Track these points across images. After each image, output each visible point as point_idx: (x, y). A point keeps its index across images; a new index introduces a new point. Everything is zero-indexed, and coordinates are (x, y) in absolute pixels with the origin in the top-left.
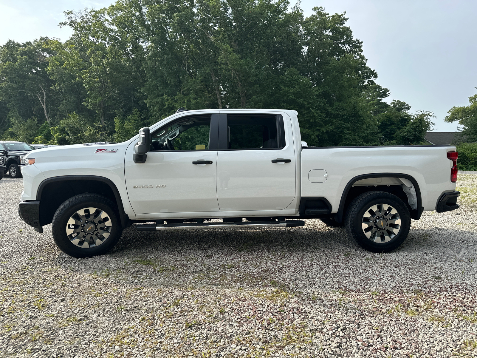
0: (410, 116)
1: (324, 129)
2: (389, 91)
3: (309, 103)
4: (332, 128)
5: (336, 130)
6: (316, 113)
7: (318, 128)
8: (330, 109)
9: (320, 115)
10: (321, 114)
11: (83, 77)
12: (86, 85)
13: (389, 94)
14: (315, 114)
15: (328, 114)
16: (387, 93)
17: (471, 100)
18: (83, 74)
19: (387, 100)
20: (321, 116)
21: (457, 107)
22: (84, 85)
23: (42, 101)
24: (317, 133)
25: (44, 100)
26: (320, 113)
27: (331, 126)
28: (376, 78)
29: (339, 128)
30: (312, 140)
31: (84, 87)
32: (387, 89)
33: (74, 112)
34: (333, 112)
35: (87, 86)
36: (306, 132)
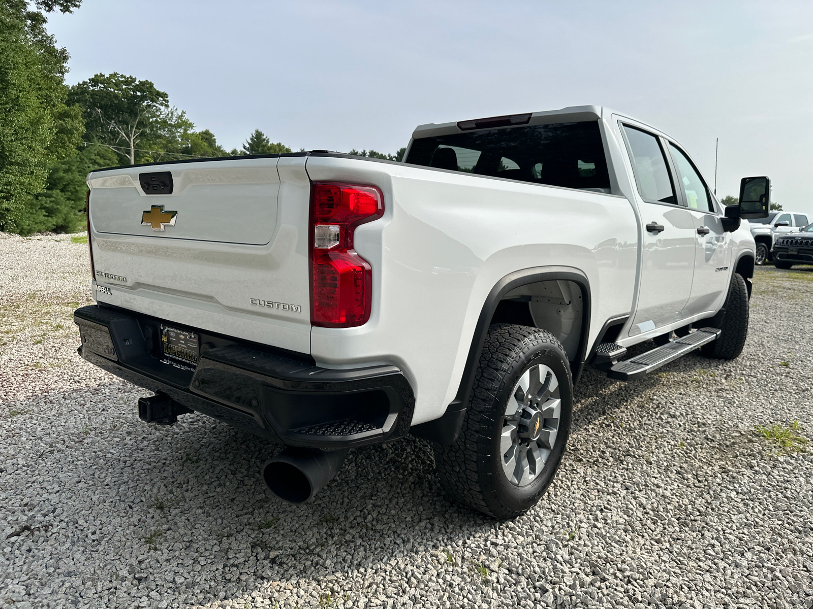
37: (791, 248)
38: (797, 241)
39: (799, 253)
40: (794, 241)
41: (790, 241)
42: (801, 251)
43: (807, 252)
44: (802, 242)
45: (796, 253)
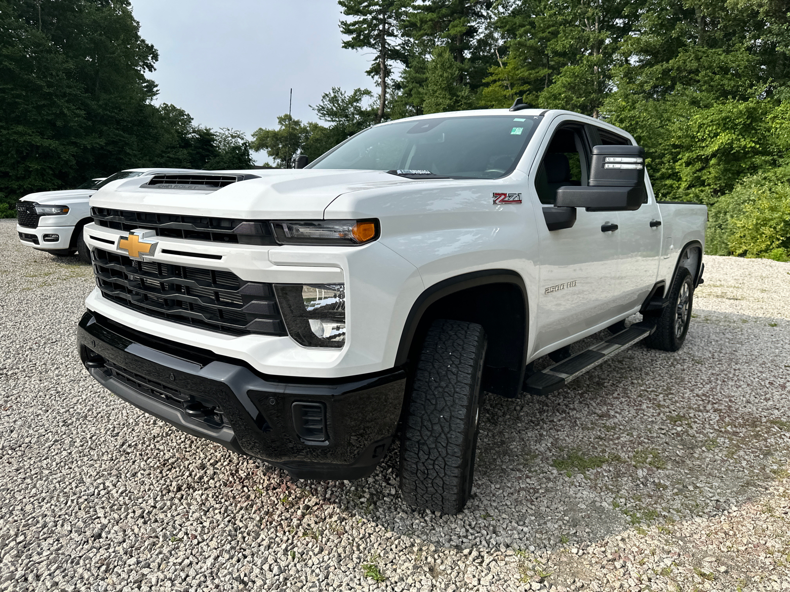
0: (214, 135)
1: (87, 142)
2: (157, 86)
3: (50, 85)
4: (102, 142)
5: (109, 148)
6: (68, 108)
7: (73, 139)
8: (93, 104)
9: (75, 113)
10: (78, 111)
13: (157, 91)
14: (66, 111)
15: (90, 115)
16: (155, 89)
17: (280, 122)
19: (157, 102)
20: (78, 116)
21: (264, 129)
24: (73, 149)
26: (77, 109)
27: (100, 137)
28: (157, 60)
29: (114, 143)
30: (62, 163)
32: (153, 82)
34: (100, 111)
36: (50, 145)
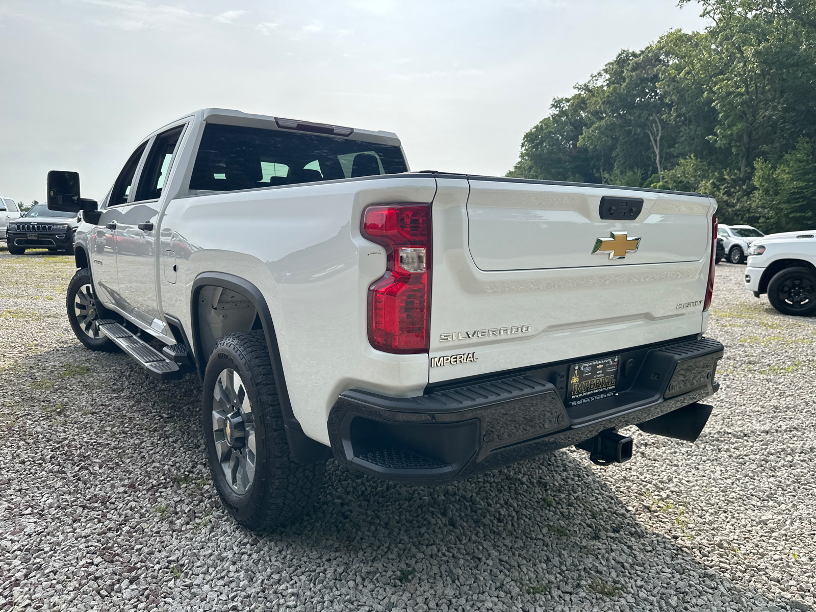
11: (715, 89)
12: (717, 104)
18: (716, 84)
22: (714, 104)
23: (656, 141)
25: (658, 138)
31: (714, 107)
33: (692, 156)
35: (719, 105)
37: (29, 234)
38: (33, 227)
39: (38, 238)
40: (31, 226)
41: (26, 226)
42: (40, 236)
43: (47, 236)
44: (39, 227)
45: (36, 238)
